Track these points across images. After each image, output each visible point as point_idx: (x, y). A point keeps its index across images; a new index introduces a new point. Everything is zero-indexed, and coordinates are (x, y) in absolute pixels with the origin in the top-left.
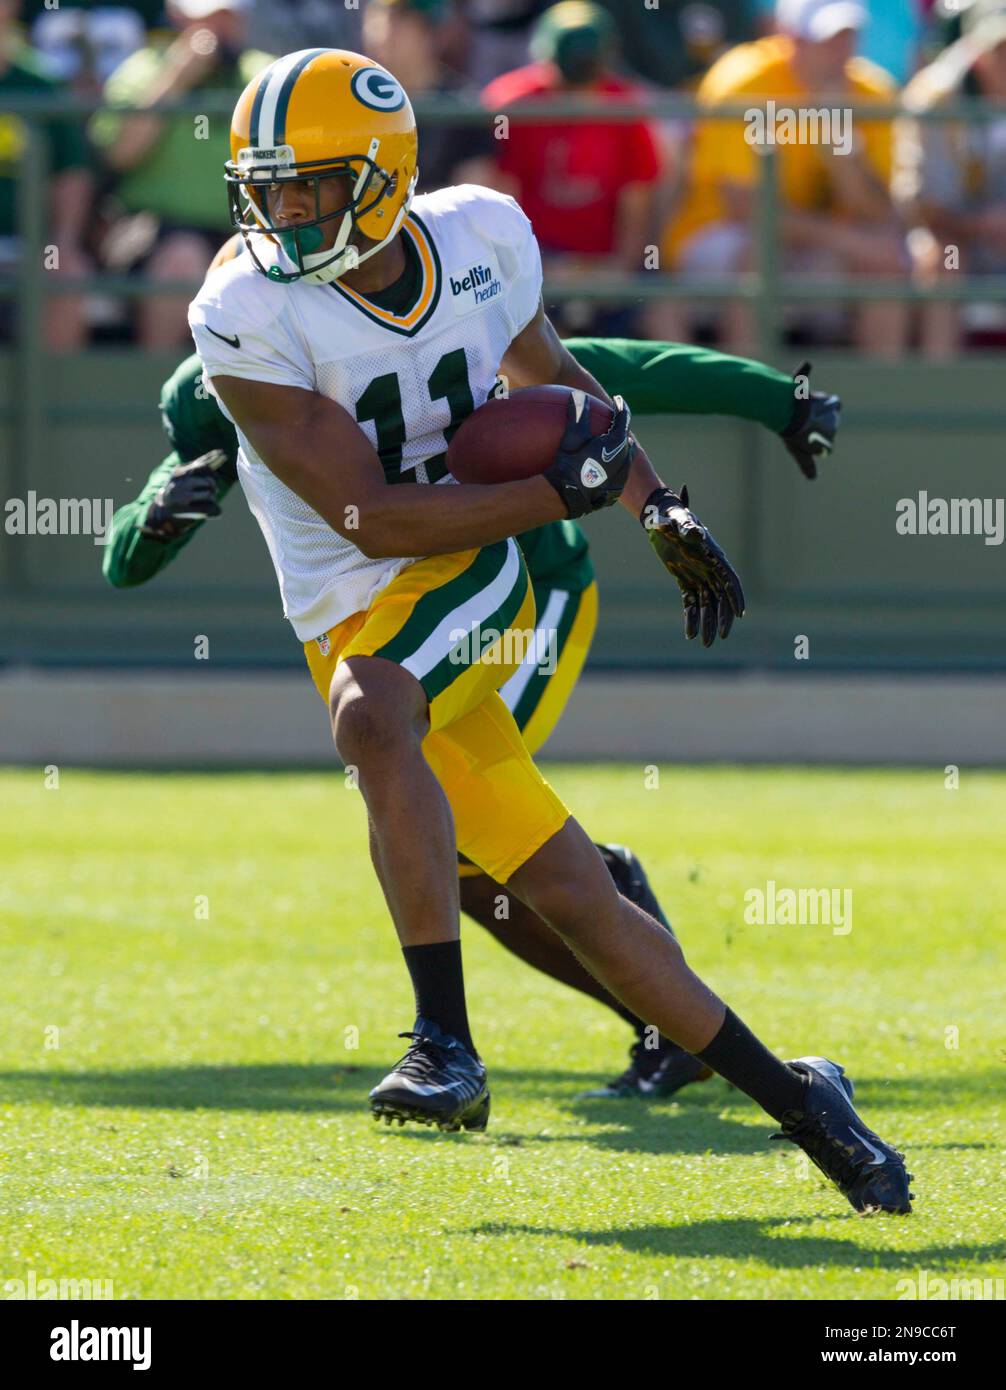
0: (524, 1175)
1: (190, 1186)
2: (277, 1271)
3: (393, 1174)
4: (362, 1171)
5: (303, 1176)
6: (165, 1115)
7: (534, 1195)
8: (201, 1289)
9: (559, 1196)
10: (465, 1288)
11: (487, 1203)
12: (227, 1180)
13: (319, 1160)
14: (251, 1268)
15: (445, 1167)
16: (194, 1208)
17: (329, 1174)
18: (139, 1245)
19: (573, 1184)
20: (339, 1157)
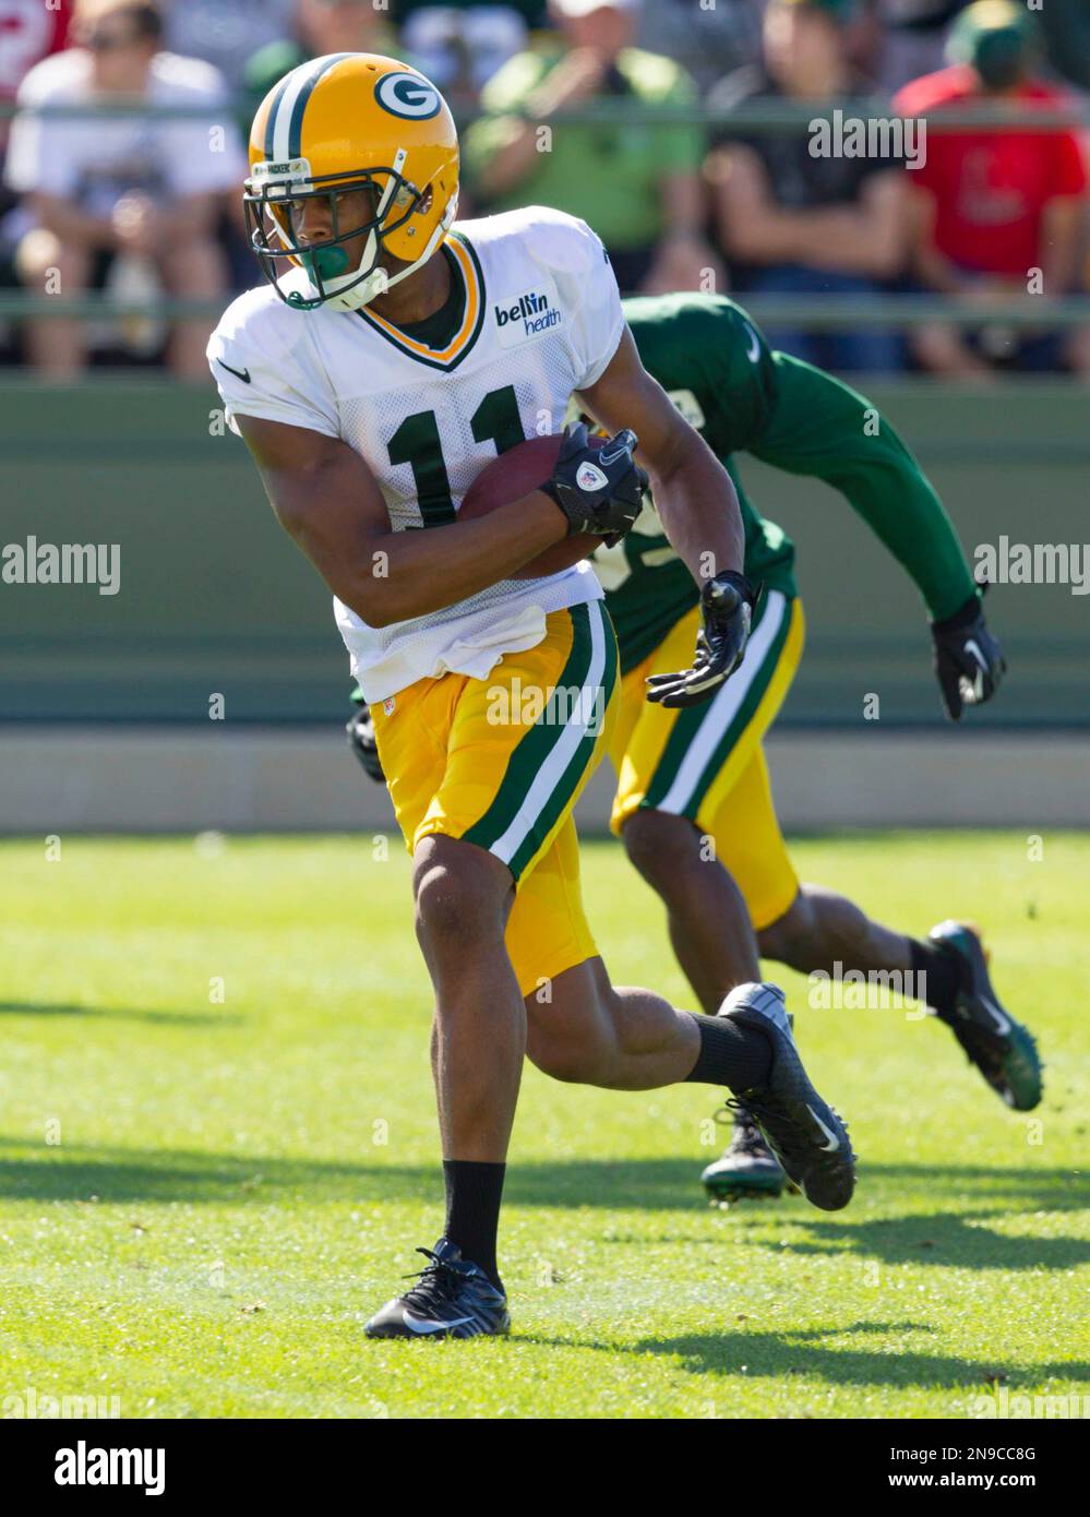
0: (938, 1281)
1: (573, 1291)
2: (667, 1384)
3: (795, 1279)
4: (761, 1275)
5: (697, 1281)
6: (546, 1214)
7: (949, 1302)
8: (584, 1404)
9: (975, 1302)
10: (873, 1403)
11: (897, 1311)
12: (614, 1286)
13: (713, 1263)
14: (638, 1380)
15: (852, 1270)
16: (577, 1315)
17: (724, 1279)
18: (516, 1356)
19: (991, 1290)
20: (735, 1260)
